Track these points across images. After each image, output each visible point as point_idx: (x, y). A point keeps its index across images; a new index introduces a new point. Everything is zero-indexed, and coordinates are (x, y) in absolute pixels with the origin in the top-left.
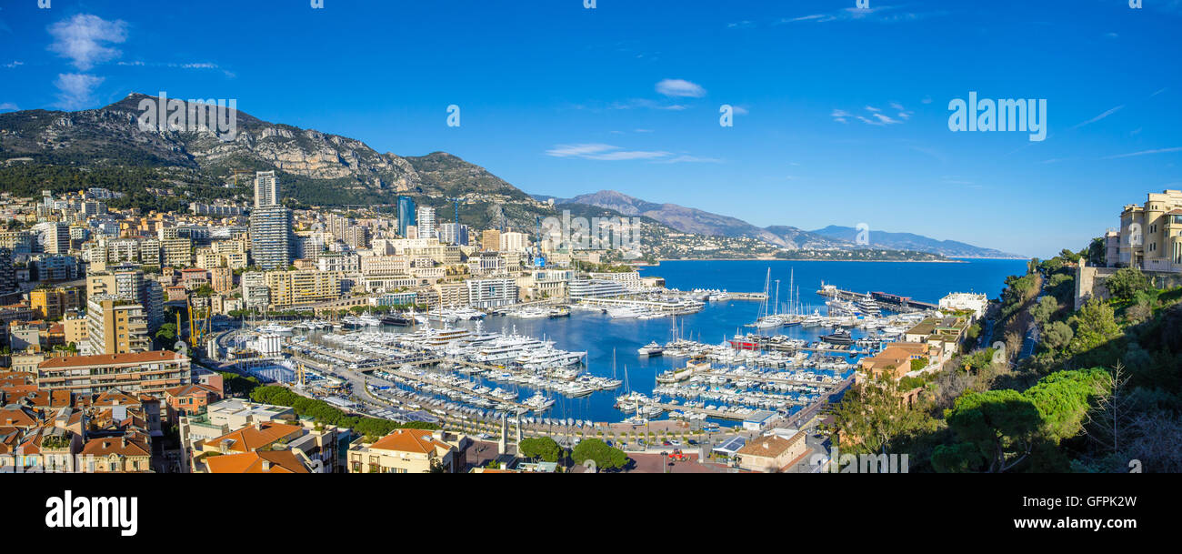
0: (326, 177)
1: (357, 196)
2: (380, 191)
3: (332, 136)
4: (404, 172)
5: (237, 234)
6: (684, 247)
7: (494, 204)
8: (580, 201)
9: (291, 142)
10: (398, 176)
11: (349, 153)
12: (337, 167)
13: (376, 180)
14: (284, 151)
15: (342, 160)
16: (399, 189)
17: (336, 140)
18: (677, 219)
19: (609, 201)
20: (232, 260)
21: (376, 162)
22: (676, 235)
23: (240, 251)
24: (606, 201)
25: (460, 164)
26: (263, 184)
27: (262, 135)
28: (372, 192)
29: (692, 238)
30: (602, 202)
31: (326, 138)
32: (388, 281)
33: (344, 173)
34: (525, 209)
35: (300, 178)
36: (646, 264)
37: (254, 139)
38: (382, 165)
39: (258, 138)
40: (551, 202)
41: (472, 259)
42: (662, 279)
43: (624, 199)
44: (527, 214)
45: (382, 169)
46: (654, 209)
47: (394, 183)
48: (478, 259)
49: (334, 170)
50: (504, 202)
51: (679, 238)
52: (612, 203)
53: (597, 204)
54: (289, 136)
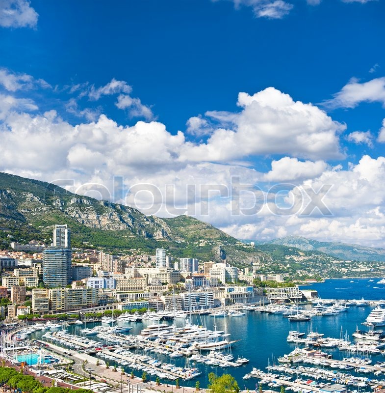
0: (111, 229)
1: (130, 242)
2: (146, 239)
3: (117, 205)
4: (161, 226)
5: (35, 264)
6: (344, 269)
7: (216, 245)
8: (274, 243)
9: (90, 207)
10: (157, 229)
11: (127, 215)
12: (118, 223)
13: (143, 232)
14: (85, 212)
15: (122, 219)
16: (157, 238)
17: (118, 207)
18: (341, 251)
19: (294, 242)
20: (28, 281)
21: (143, 221)
22: (338, 262)
23: (35, 275)
24: (292, 241)
25: (196, 222)
26: (59, 232)
27: (71, 202)
28: (141, 239)
29: (350, 263)
30: (289, 243)
31: (112, 206)
32: (131, 294)
33: (122, 227)
34: (236, 249)
35: (96, 229)
36: (316, 282)
37: (65, 204)
38: (148, 223)
39: (68, 203)
40: (253, 244)
41: (187, 280)
42: (316, 291)
43: (303, 240)
44: (237, 251)
45: (147, 225)
46: (324, 246)
47: (155, 234)
48: (191, 280)
49: (117, 225)
50: (223, 245)
51: (341, 264)
52: (296, 243)
53: (286, 244)
54: (88, 204)
